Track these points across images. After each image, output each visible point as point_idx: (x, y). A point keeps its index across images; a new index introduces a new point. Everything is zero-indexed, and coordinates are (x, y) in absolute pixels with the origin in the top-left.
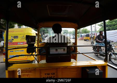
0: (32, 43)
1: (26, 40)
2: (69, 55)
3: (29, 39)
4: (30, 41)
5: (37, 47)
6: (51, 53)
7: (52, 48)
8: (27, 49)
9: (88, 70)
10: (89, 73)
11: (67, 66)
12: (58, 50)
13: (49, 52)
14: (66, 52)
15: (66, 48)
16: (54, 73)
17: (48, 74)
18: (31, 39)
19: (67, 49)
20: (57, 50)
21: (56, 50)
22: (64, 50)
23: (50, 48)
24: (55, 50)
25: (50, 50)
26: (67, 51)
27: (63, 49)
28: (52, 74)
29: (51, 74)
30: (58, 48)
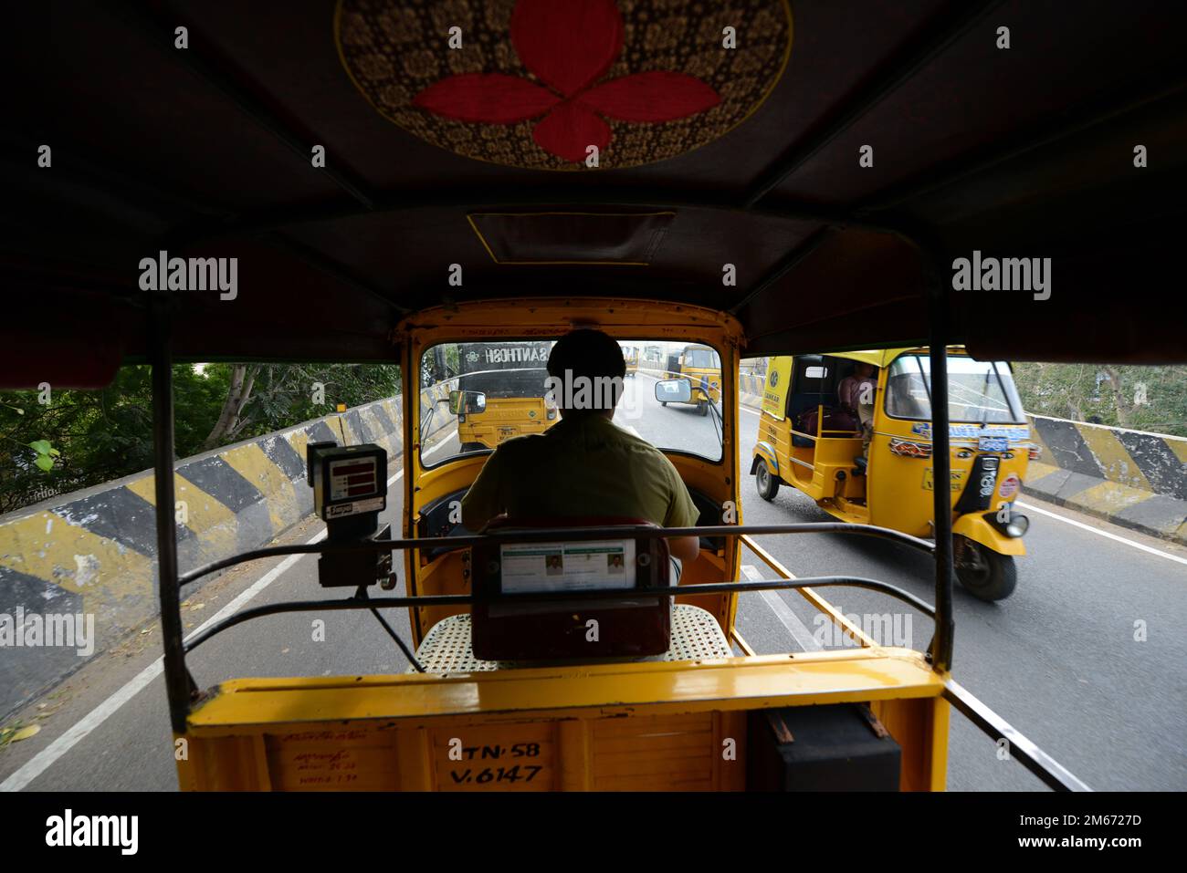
0: (359, 507)
1: (311, 483)
2: (657, 603)
3: (334, 480)
4: (345, 495)
5: (398, 545)
6: (509, 584)
7: (518, 547)
8: (318, 556)
9: (790, 738)
10: (788, 759)
11: (631, 706)
12: (569, 562)
13: (497, 577)
14: (626, 577)
15: (629, 548)
16: (537, 746)
17: (487, 750)
18: (351, 481)
19: (639, 550)
20: (554, 562)
21: (548, 564)
22: (616, 560)
23: (504, 548)
24: (542, 561)
25: (499, 561)
26: (642, 572)
27: (604, 556)
28: (521, 753)
29: (514, 749)
30: (563, 547)
